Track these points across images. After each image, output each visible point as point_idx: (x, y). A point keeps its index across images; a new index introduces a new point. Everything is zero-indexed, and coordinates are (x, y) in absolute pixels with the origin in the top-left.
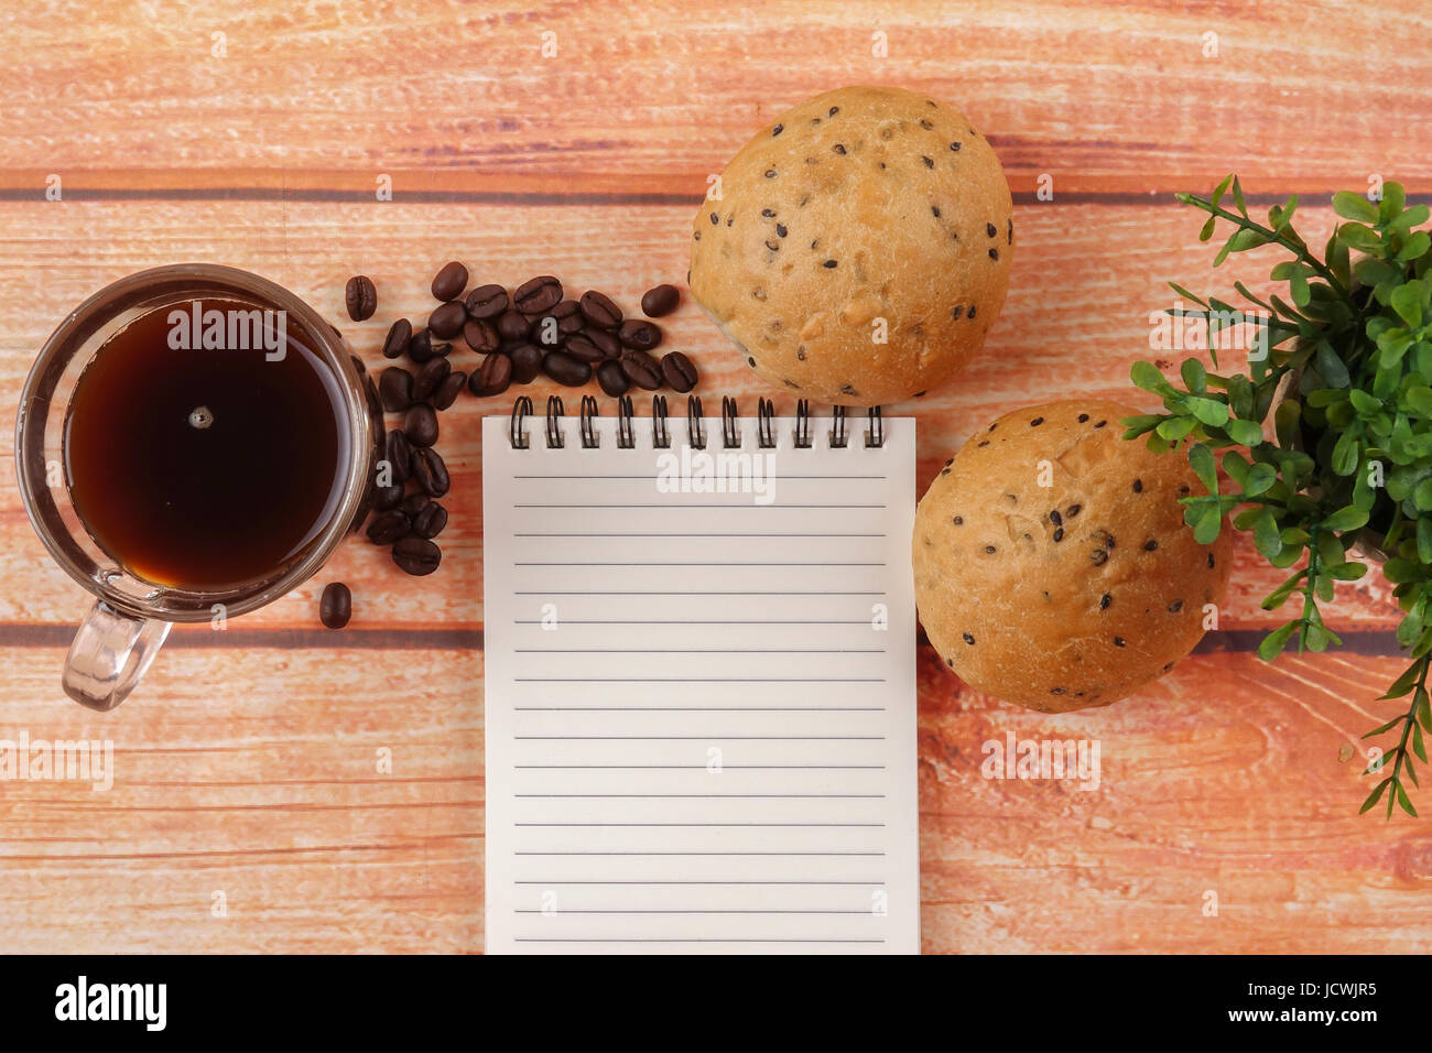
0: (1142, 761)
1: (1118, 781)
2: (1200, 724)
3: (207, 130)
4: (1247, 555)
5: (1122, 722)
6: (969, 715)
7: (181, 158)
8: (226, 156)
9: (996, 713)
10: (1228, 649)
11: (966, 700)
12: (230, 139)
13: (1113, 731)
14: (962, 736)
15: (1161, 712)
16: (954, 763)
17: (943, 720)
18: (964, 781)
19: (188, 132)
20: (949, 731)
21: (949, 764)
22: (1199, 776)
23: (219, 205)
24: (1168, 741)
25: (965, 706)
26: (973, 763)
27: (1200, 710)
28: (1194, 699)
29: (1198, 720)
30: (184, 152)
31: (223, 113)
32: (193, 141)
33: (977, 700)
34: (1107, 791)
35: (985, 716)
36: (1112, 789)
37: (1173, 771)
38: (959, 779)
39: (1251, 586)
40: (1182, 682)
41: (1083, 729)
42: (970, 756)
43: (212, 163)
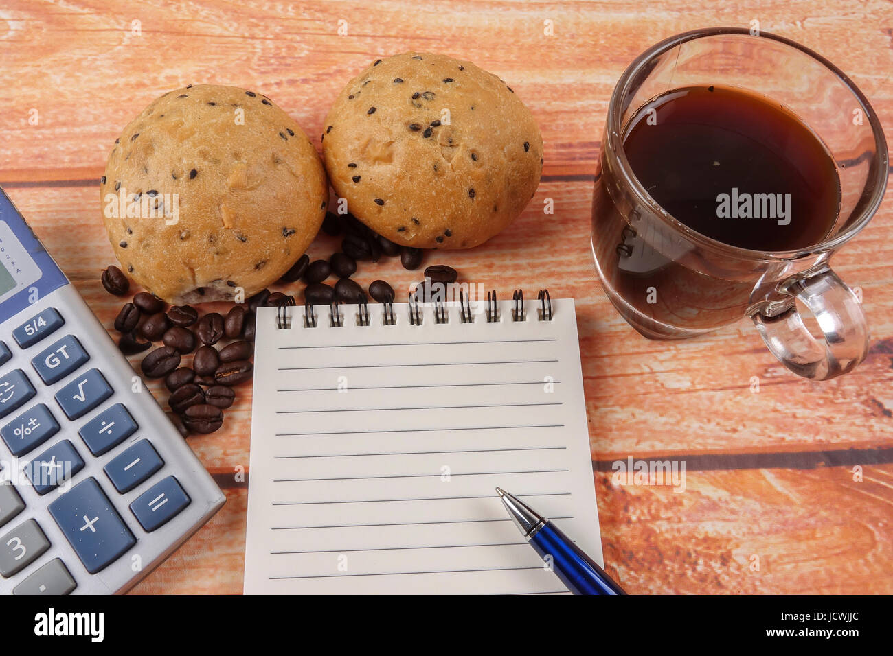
0: (781, 557)
1: (765, 574)
2: (820, 524)
3: (84, 146)
4: (825, 395)
5: (759, 526)
6: (638, 525)
7: (64, 162)
8: (95, 160)
9: (658, 523)
10: (827, 465)
11: (634, 513)
12: (99, 150)
13: (753, 533)
14: (635, 542)
15: (787, 516)
16: (631, 565)
17: (618, 530)
18: (641, 581)
19: (71, 146)
20: (624, 538)
21: (627, 566)
22: (828, 567)
23: (85, 190)
24: (798, 539)
25: (634, 518)
26: (646, 564)
27: (817, 513)
28: (811, 504)
29: (817, 521)
30: (67, 159)
31: (96, 136)
32: (75, 152)
33: (643, 513)
34: (758, 583)
35: (650, 525)
36: (761, 581)
37: (808, 564)
38: (637, 580)
39: (834, 418)
40: (798, 491)
41: (729, 532)
42: (643, 559)
43: (85, 165)
